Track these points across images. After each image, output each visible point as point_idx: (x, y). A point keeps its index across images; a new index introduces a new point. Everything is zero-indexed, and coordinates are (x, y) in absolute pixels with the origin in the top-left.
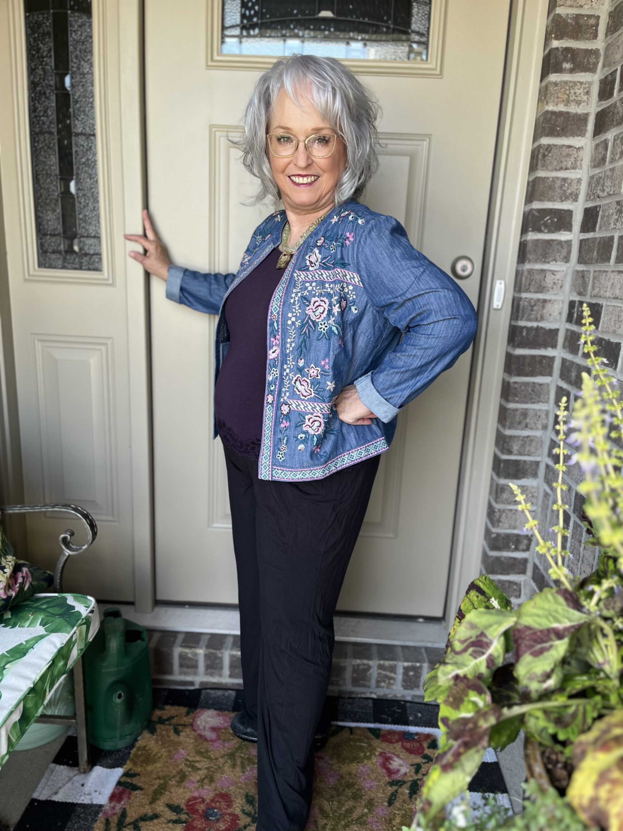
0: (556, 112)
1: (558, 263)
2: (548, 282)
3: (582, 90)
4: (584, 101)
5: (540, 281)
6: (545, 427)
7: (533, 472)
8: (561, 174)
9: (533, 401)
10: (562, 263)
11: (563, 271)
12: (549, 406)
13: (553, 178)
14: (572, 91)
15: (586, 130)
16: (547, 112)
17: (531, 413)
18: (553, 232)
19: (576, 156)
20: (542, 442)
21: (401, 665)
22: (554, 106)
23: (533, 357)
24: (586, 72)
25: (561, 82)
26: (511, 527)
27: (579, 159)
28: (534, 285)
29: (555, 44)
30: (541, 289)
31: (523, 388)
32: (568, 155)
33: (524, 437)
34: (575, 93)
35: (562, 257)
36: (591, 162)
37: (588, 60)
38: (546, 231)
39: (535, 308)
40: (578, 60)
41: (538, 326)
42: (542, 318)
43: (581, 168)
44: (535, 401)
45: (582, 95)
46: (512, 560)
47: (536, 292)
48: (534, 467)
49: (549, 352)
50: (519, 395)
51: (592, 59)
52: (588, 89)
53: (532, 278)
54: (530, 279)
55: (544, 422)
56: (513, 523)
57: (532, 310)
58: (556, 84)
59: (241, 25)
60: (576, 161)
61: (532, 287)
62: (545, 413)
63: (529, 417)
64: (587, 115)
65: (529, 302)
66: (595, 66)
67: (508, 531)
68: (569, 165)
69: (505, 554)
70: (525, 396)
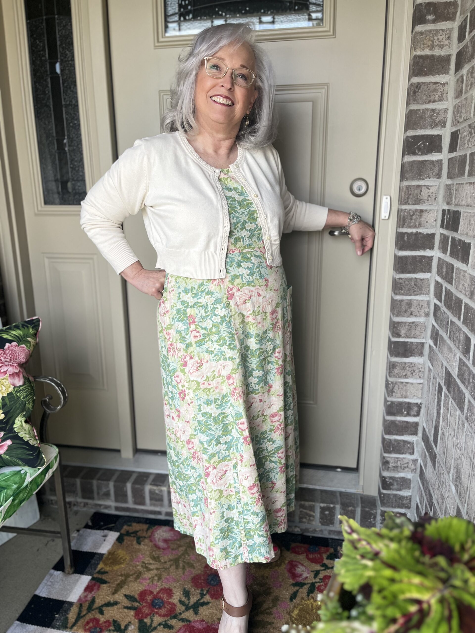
0: (422, 56)
1: (431, 179)
2: (423, 195)
3: (444, 36)
4: (446, 45)
5: (417, 194)
6: (427, 315)
7: (419, 352)
8: (430, 106)
9: (415, 293)
10: (435, 179)
11: (436, 186)
12: (429, 297)
13: (423, 109)
14: (436, 38)
15: (449, 69)
16: (415, 56)
17: (415, 303)
18: (426, 154)
19: (441, 90)
20: (425, 327)
21: (319, 506)
22: (420, 51)
23: (414, 257)
24: (447, 21)
25: (425, 31)
26: (402, 397)
27: (445, 93)
28: (412, 198)
30: (418, 201)
31: (407, 283)
32: (436, 90)
33: (410, 323)
34: (438, 39)
35: (434, 174)
36: (455, 94)
37: (448, 11)
38: (420, 153)
39: (413, 217)
40: (439, 11)
41: (417, 232)
42: (420, 225)
43: (447, 100)
44: (418, 293)
45: (444, 40)
46: (405, 424)
47: (414, 204)
48: (420, 347)
49: (427, 253)
50: (404, 289)
51: (452, 10)
52: (449, 35)
53: (410, 193)
54: (408, 193)
55: (427, 310)
56: (404, 393)
57: (411, 219)
58: (421, 33)
59: (179, 13)
60: (442, 94)
61: (410, 200)
62: (426, 303)
63: (413, 307)
64: (449, 56)
65: (409, 213)
66: (455, 14)
67: (401, 400)
68: (437, 98)
69: (399, 418)
70: (409, 290)
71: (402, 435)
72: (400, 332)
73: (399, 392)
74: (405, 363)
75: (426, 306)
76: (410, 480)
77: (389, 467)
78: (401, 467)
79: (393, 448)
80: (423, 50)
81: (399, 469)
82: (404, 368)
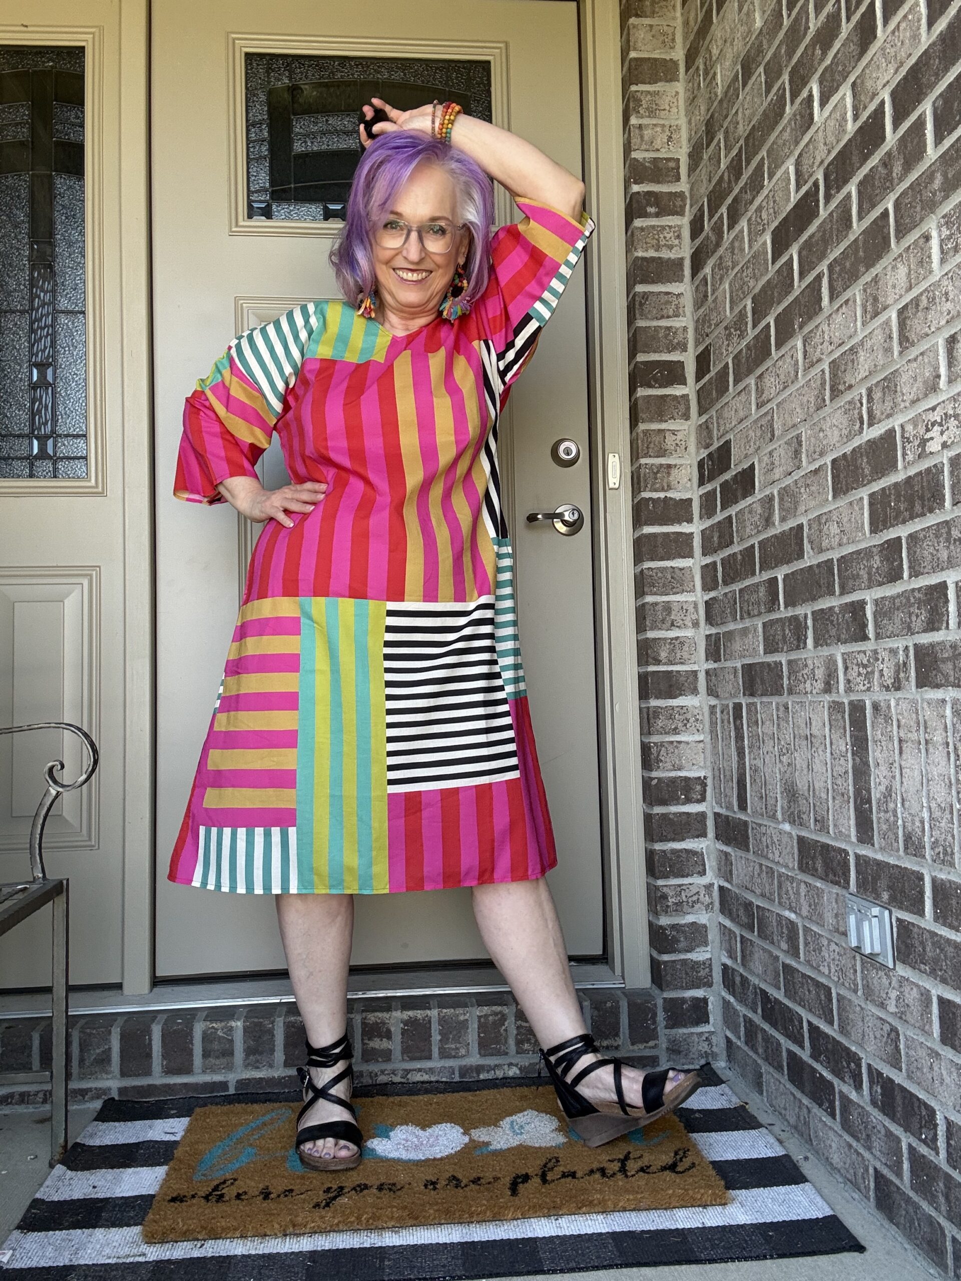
0: (646, 258)
1: (676, 421)
2: (669, 444)
3: (672, 234)
4: (676, 246)
5: (660, 443)
7: (691, 687)
8: (664, 323)
9: (674, 590)
10: (681, 421)
11: (684, 430)
12: (696, 596)
13: (654, 327)
14: (661, 236)
15: (683, 275)
16: (637, 258)
17: (675, 607)
18: (666, 387)
19: (675, 303)
20: (695, 644)
22: (643, 251)
23: (667, 535)
24: (673, 216)
25: (647, 226)
26: (675, 768)
27: (681, 306)
28: (653, 448)
29: (635, 188)
30: (662, 453)
31: (660, 575)
32: (668, 302)
33: (672, 639)
34: (665, 238)
35: (680, 413)
36: (694, 304)
37: (674, 203)
38: (657, 385)
39: (659, 475)
40: (662, 203)
41: (666, 497)
42: (669, 488)
43: (684, 315)
44: (677, 590)
45: (672, 239)
46: (685, 818)
47: (657, 456)
48: (691, 678)
49: (685, 528)
50: (657, 585)
51: (678, 202)
52: (678, 233)
53: (649, 440)
55: (694, 617)
56: (677, 762)
57: (656, 478)
58: (642, 229)
60: (677, 307)
61: (650, 450)
62: (693, 605)
63: (673, 613)
64: (682, 259)
65: (651, 469)
66: (683, 207)
67: (673, 774)
68: (671, 313)
69: (674, 809)
70: (664, 586)
71: (683, 840)
72: (659, 655)
73: (668, 760)
74: (673, 708)
75: (693, 610)
76: (705, 926)
77: (668, 906)
78: (688, 902)
79: (670, 867)
80: (647, 251)
81: (686, 908)
82: (671, 717)
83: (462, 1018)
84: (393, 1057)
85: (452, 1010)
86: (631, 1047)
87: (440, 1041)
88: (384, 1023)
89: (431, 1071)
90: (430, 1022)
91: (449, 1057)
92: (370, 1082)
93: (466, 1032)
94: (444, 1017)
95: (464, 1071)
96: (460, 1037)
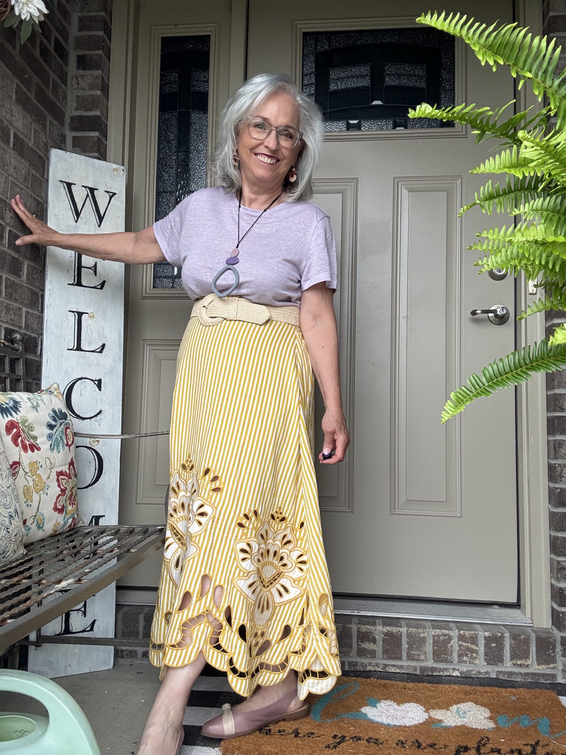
21: (483, 635)
72: (564, 405)
83: (422, 635)
84: (377, 655)
85: (416, 630)
86: (537, 667)
87: (408, 648)
88: (372, 633)
89: (401, 667)
90: (401, 636)
91: (413, 659)
92: (362, 669)
93: (425, 645)
94: (410, 633)
95: (423, 669)
96: (421, 647)
